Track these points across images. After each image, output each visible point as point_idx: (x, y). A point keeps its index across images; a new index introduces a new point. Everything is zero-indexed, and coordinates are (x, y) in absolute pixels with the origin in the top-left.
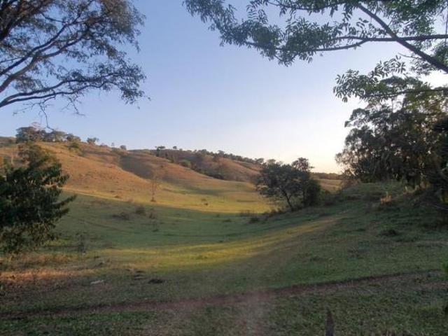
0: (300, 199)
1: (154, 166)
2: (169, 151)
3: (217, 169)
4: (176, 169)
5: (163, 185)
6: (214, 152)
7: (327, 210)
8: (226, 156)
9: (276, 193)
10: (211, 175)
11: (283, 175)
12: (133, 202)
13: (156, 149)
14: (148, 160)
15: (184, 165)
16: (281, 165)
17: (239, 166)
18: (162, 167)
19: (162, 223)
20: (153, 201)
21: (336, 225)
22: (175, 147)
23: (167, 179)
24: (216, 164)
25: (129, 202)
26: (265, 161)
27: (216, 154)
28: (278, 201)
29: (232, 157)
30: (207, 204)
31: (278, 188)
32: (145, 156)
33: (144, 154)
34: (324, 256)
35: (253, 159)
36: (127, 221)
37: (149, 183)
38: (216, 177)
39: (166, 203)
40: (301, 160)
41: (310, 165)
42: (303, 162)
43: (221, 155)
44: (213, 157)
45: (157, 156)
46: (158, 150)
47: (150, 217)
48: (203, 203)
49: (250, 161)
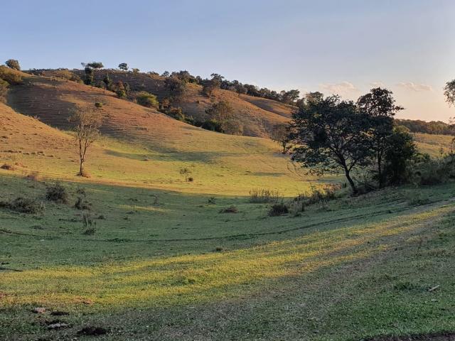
0: (373, 171)
1: (81, 103)
2: (110, 73)
3: (209, 112)
4: (126, 110)
5: (101, 144)
6: (203, 78)
7: (424, 193)
8: (225, 85)
9: (323, 159)
10: (198, 124)
11: (339, 124)
12: (39, 177)
13: (83, 68)
14: (68, 92)
15: (144, 102)
16: (336, 104)
17: (249, 105)
18: (97, 105)
19: (101, 218)
20: (81, 174)
21: (443, 222)
22: (123, 66)
23: (109, 130)
24: (208, 101)
25: (31, 178)
26: (301, 96)
27: (207, 81)
28: (327, 175)
29: (238, 88)
30: (191, 180)
31: (328, 150)
32: (60, 83)
33: (59, 79)
34: (422, 281)
35: (278, 92)
36: (29, 216)
37: (70, 138)
38: (207, 126)
39: (110, 178)
40: (378, 92)
41: (395, 104)
42: (380, 98)
43: (217, 82)
44: (201, 87)
45: (87, 82)
46: (87, 71)
47: (77, 206)
48: (183, 178)
49: (272, 96)
